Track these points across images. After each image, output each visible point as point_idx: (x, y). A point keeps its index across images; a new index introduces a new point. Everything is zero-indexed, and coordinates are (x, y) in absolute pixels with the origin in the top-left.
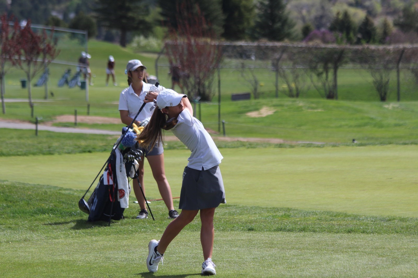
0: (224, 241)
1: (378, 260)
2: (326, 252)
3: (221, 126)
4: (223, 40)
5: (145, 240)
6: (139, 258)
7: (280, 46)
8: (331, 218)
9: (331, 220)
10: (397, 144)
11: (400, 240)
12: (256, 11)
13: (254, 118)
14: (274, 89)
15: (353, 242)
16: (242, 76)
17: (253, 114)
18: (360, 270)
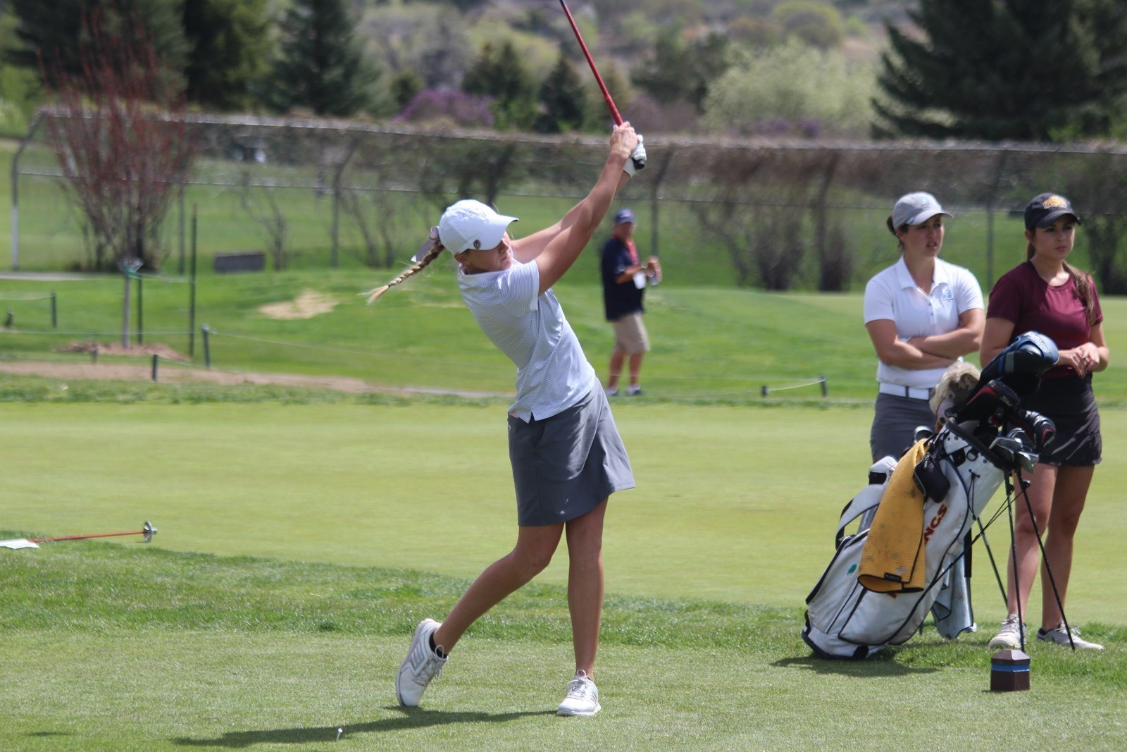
0: (258, 657)
1: (678, 718)
2: (534, 693)
3: (199, 340)
4: (195, 108)
5: (42, 649)
6: (32, 701)
7: (347, 130)
8: (530, 600)
9: (530, 606)
10: (681, 402)
11: (729, 667)
12: (274, 33)
13: (282, 322)
14: (326, 243)
15: (604, 669)
16: (244, 206)
17: (278, 311)
18: (634, 745)
